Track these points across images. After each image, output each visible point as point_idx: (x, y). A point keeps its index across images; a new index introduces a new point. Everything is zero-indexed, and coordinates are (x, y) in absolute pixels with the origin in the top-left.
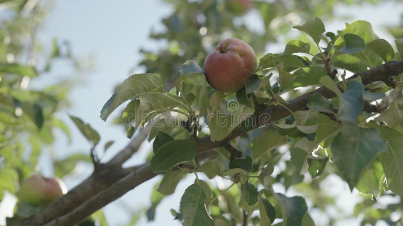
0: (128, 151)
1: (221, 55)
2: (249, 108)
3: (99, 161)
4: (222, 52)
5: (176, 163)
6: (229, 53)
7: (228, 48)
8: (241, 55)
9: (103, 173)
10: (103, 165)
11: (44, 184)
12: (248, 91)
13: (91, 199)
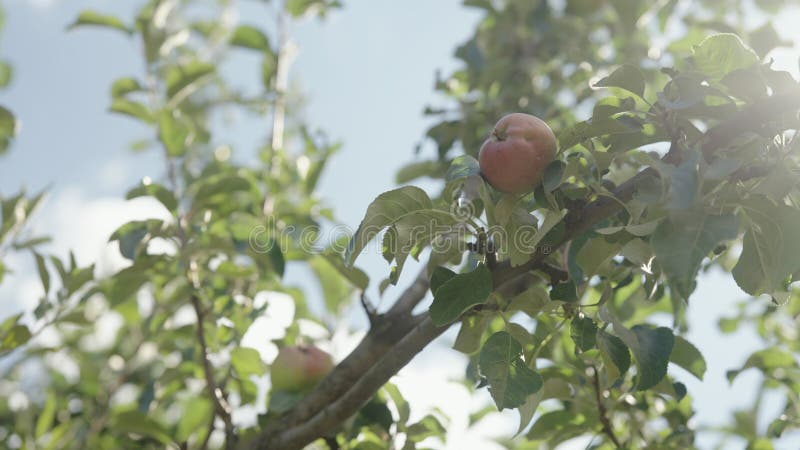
0: (419, 288)
1: (498, 143)
2: (553, 213)
3: (375, 311)
4: (499, 140)
5: (463, 309)
6: (509, 139)
7: (507, 131)
8: (527, 140)
9: (384, 328)
10: (382, 316)
11: (302, 358)
12: (548, 188)
13: (367, 374)
